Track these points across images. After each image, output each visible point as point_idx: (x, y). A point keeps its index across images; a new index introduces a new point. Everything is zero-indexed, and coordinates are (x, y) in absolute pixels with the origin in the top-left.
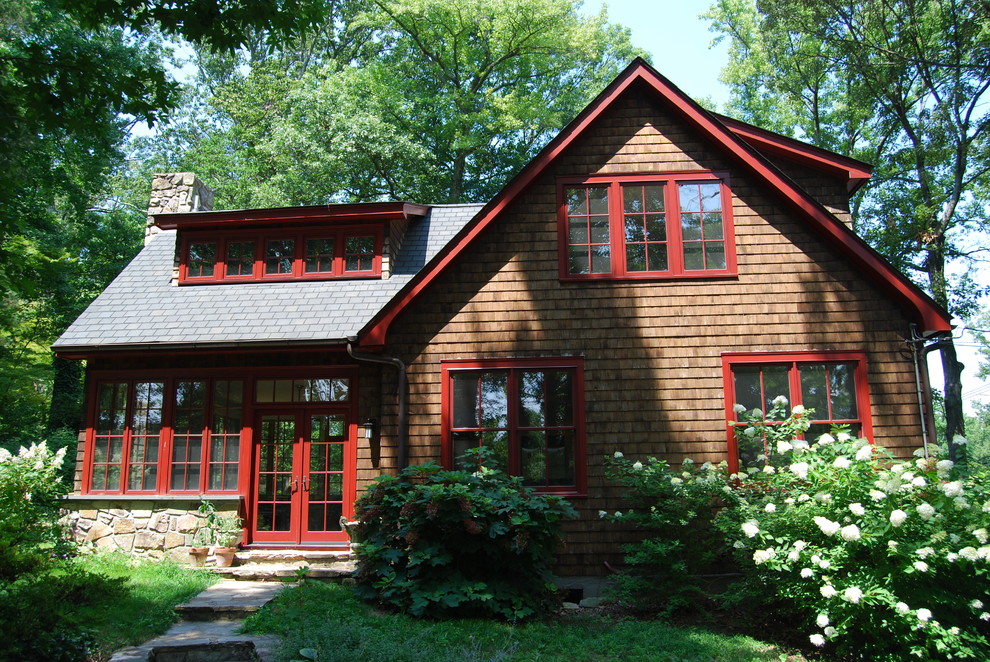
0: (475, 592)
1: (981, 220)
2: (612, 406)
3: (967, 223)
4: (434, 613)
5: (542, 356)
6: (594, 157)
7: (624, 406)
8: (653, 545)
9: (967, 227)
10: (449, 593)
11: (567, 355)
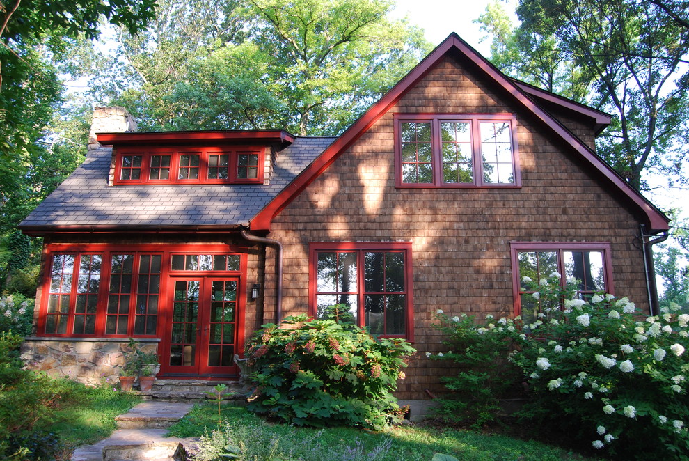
0: (342, 408)
1: (659, 167)
2: (432, 278)
3: (650, 169)
4: (312, 423)
5: (382, 241)
6: (420, 101)
7: (441, 278)
8: (467, 377)
9: (650, 172)
10: (322, 409)
11: (400, 241)
